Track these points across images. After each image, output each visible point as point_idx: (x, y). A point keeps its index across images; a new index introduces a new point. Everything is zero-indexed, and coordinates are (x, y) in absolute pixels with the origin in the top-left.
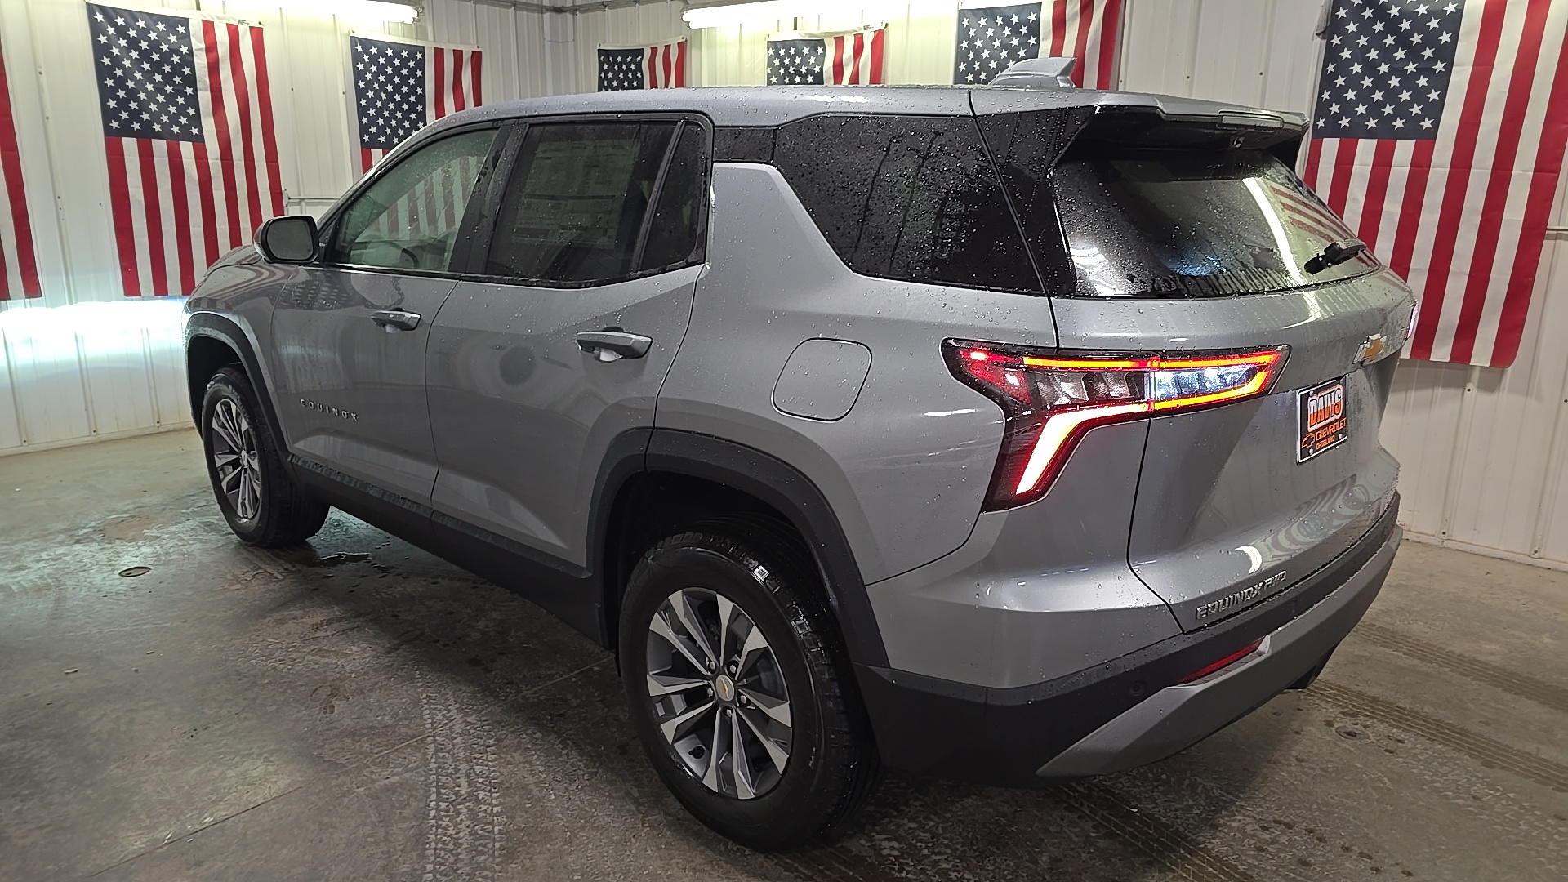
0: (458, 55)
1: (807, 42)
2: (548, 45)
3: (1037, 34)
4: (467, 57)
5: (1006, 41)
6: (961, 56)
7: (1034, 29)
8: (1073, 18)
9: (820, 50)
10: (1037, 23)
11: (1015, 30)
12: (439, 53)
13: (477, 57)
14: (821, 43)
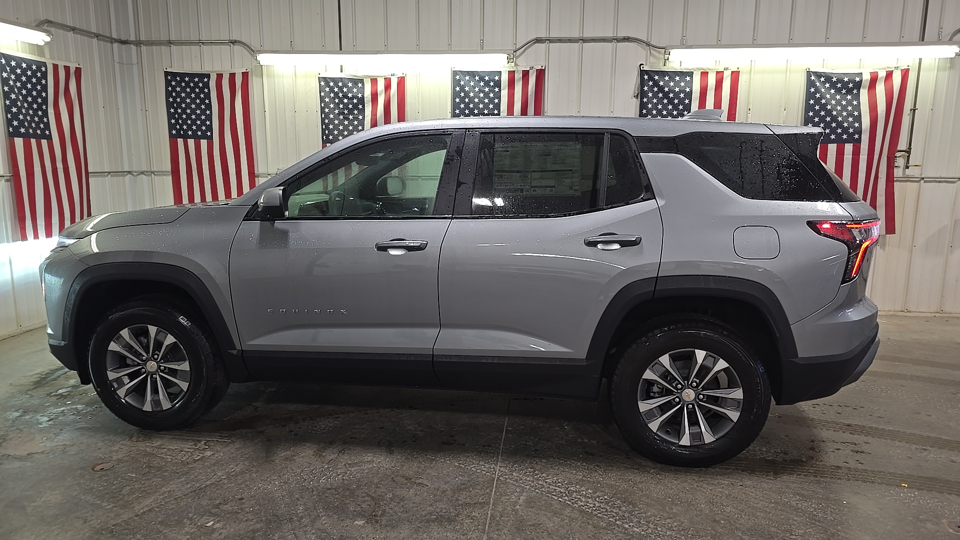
0: (67, 69)
1: (351, 80)
2: (117, 66)
3: (500, 87)
4: (72, 71)
5: (482, 89)
6: (455, 95)
7: (498, 84)
8: (519, 80)
9: (360, 85)
10: (500, 81)
11: (487, 84)
12: (56, 67)
13: (78, 71)
14: (362, 81)
